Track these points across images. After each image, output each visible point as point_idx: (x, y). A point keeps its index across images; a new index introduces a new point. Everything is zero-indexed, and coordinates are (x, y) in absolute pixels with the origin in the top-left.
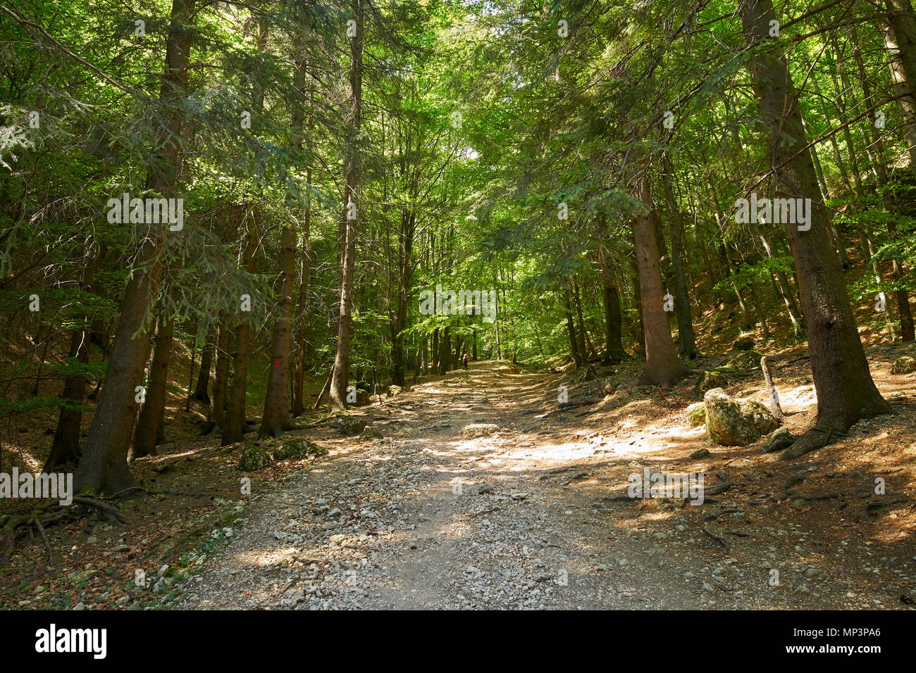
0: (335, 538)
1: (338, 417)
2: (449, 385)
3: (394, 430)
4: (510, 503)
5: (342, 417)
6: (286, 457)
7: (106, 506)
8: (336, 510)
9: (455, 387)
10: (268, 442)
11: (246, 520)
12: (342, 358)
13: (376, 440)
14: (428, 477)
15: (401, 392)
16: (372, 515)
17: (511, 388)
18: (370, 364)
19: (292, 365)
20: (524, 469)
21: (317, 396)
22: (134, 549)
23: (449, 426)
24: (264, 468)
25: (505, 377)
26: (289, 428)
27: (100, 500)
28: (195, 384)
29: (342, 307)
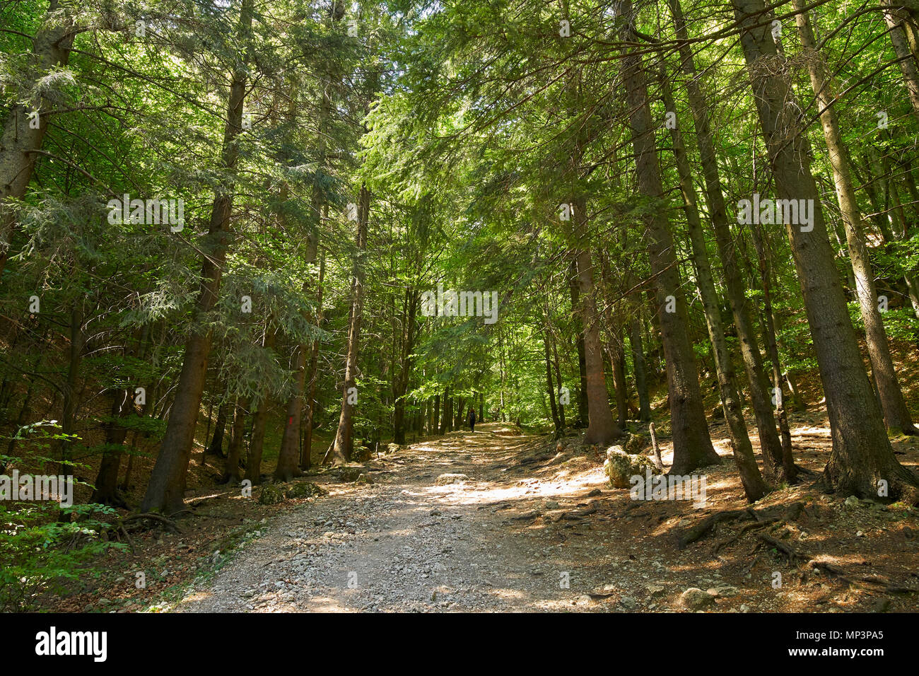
0: (327, 533)
1: (340, 468)
2: (443, 444)
3: (384, 478)
4: (449, 520)
5: (344, 469)
6: (295, 496)
7: (168, 521)
8: (330, 522)
9: (447, 446)
10: (280, 486)
11: (269, 528)
12: (345, 418)
13: (367, 485)
14: (398, 507)
15: (398, 449)
16: (353, 525)
17: (497, 448)
18: (370, 423)
19: (302, 423)
20: (471, 503)
21: (324, 453)
22: (190, 547)
23: (429, 476)
24: (278, 503)
25: (497, 438)
26: (298, 475)
27: (163, 517)
28: (210, 441)
29: (347, 374)
